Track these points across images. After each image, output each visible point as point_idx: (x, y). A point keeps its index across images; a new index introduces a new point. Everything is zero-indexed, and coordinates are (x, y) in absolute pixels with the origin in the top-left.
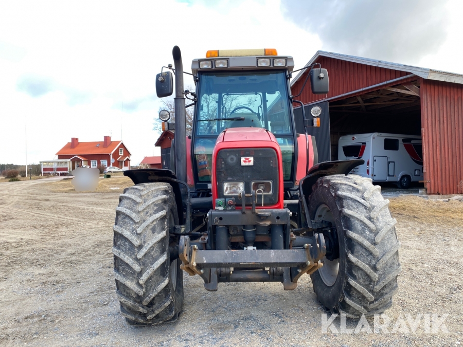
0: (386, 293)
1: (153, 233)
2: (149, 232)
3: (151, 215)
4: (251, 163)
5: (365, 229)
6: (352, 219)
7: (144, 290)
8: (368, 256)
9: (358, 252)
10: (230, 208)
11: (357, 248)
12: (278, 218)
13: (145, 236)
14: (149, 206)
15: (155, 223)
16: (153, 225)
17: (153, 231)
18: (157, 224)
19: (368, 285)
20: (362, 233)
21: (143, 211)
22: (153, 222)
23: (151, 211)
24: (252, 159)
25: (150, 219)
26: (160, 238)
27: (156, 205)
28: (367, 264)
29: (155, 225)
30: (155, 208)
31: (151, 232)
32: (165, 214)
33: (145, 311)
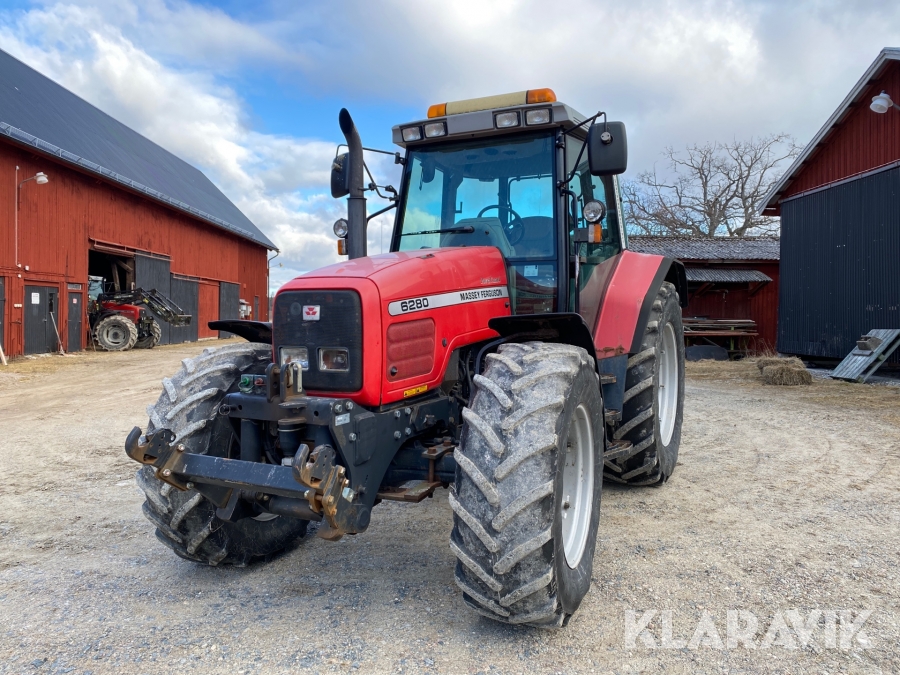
0: (525, 582)
1: (188, 421)
2: (183, 418)
3: (195, 393)
4: (317, 317)
5: (486, 450)
6: (471, 429)
7: (170, 506)
8: (480, 501)
9: (466, 490)
10: (259, 391)
11: (465, 484)
12: (316, 413)
13: (176, 425)
14: (198, 379)
15: (194, 406)
16: (191, 408)
17: (189, 417)
18: (198, 408)
19: (483, 558)
20: (476, 457)
21: (187, 386)
22: (191, 404)
23: (198, 387)
24: (317, 309)
25: (190, 399)
26: (192, 430)
27: (209, 379)
28: (477, 517)
29: (193, 410)
30: (206, 383)
31: (185, 419)
32: (214, 394)
33: (178, 539)
